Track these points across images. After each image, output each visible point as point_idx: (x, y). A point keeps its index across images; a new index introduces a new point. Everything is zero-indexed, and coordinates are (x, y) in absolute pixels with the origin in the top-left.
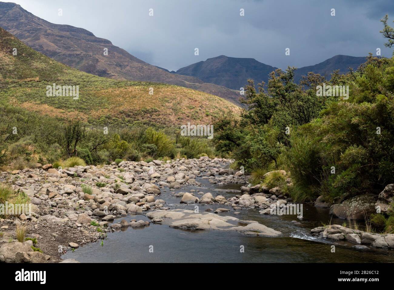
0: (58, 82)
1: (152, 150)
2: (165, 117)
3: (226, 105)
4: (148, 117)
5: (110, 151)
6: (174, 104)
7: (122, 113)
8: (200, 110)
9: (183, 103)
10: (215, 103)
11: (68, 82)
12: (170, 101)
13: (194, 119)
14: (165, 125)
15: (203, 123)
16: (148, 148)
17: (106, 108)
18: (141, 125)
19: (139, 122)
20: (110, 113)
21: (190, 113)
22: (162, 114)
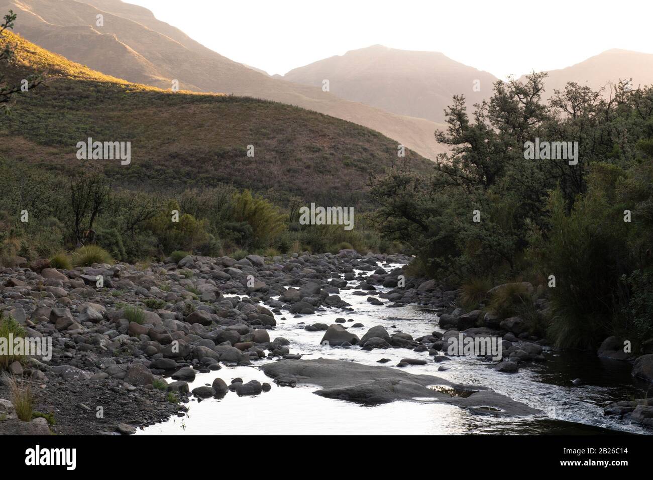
0: (44, 93)
1: (243, 234)
2: (261, 167)
3: (385, 145)
4: (227, 166)
5: (160, 235)
6: (280, 142)
7: (174, 157)
8: (332, 154)
9: (298, 140)
10: (363, 141)
11: (66, 91)
12: (272, 136)
13: (321, 172)
14: (260, 184)
15: (338, 180)
16: (235, 229)
17: (143, 147)
18: (212, 182)
19: (208, 176)
20: (151, 157)
21: (312, 159)
22: (256, 161)
